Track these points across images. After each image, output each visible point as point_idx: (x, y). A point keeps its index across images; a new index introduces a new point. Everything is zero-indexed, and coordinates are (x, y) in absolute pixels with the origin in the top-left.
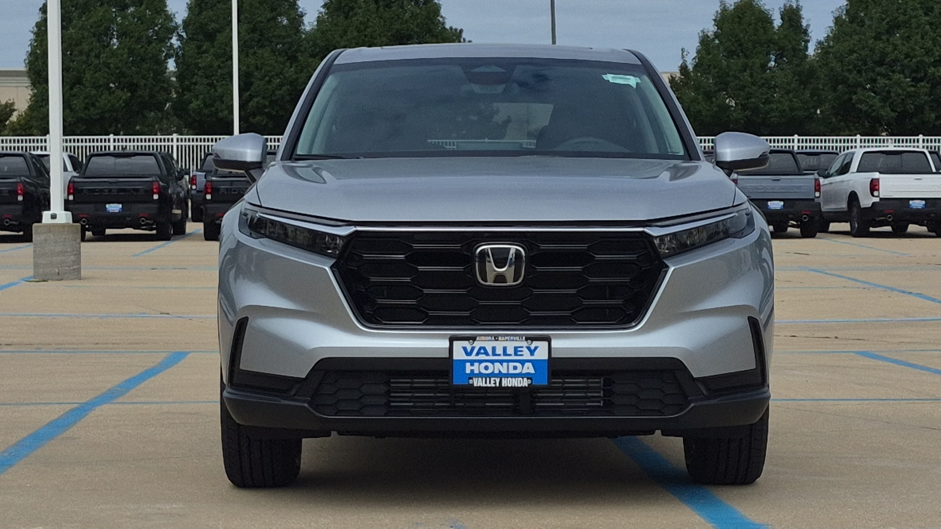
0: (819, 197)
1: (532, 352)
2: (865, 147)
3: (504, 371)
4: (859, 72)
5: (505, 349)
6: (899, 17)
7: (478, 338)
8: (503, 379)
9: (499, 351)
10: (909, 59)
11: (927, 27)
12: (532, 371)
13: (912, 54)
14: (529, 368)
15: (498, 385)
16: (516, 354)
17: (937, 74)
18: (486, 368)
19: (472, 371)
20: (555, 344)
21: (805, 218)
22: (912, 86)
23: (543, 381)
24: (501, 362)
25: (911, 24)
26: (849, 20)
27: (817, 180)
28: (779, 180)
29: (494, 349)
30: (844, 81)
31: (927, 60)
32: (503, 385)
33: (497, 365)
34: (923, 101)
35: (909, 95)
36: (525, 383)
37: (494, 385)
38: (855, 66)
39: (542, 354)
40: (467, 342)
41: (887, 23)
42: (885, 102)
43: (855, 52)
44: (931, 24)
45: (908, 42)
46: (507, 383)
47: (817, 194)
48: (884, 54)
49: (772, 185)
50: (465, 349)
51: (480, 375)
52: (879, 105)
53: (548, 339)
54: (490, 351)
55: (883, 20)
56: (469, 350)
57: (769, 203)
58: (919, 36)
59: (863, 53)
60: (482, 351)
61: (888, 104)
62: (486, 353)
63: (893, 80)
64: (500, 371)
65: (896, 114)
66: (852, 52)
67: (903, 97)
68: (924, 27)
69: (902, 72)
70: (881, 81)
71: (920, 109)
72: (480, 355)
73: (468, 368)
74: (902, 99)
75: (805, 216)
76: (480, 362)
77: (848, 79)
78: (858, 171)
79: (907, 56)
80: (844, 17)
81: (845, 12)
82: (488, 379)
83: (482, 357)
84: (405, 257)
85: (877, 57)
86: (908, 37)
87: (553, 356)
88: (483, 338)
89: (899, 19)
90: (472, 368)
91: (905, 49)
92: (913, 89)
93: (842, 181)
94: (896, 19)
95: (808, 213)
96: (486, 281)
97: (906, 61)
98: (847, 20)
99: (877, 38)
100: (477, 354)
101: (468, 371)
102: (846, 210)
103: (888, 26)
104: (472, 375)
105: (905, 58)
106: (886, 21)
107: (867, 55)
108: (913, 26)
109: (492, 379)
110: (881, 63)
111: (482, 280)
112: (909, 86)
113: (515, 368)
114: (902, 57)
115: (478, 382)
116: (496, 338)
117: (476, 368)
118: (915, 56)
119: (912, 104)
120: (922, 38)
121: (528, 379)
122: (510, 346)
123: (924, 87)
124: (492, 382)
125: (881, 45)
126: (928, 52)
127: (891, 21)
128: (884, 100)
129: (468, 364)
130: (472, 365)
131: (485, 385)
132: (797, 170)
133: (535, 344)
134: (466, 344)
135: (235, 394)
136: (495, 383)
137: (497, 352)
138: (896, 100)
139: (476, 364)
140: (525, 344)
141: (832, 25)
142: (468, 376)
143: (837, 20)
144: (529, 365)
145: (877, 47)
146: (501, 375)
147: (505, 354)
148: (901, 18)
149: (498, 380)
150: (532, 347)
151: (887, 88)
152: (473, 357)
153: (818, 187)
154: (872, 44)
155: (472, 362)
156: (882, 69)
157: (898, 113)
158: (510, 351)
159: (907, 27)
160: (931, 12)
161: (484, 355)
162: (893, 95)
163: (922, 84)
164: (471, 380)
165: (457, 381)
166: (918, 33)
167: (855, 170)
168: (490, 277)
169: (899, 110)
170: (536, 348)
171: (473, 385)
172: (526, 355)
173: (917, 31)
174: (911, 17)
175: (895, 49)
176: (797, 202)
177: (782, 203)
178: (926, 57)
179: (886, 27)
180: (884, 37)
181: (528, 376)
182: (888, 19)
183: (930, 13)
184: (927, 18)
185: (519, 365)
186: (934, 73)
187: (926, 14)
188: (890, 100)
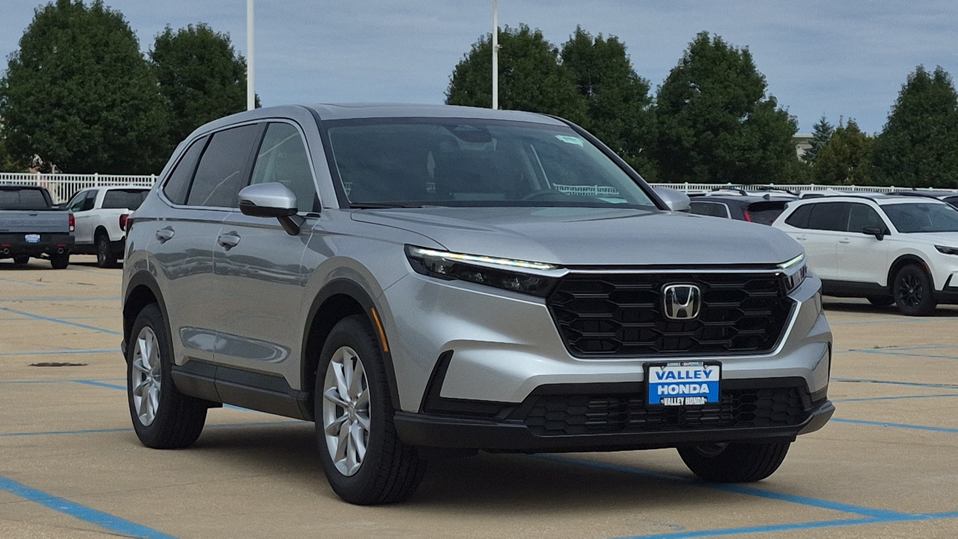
0: (73, 231)
1: (707, 375)
2: (109, 185)
3: (686, 392)
4: (37, 113)
5: (687, 373)
6: (73, 64)
7: (668, 364)
8: (686, 399)
9: (683, 375)
10: (83, 104)
11: (100, 74)
12: (707, 391)
13: (86, 99)
14: (705, 389)
15: (682, 404)
16: (696, 377)
17: (109, 117)
18: (673, 389)
19: (663, 392)
20: (725, 367)
21: (61, 251)
22: (86, 128)
23: (715, 399)
24: (684, 384)
25: (84, 72)
26: (24, 64)
27: (71, 215)
28: (36, 215)
29: (679, 373)
30: (23, 122)
31: (100, 105)
32: (686, 404)
33: (682, 386)
34: (97, 142)
35: (84, 136)
36: (702, 401)
37: (679, 404)
38: (32, 108)
39: (714, 377)
40: (659, 368)
41: (62, 69)
42: (61, 142)
43: (33, 95)
44: (103, 72)
45: (82, 88)
46: (689, 401)
47: (72, 228)
48: (60, 98)
49: (30, 219)
50: (658, 374)
51: (669, 396)
52: (55, 144)
53: (719, 364)
54: (676, 375)
55: (58, 66)
56: (661, 374)
57: (27, 236)
58: (92, 82)
59: (41, 96)
60: (671, 375)
61: (64, 144)
62: (674, 377)
63: (69, 122)
64: (683, 391)
65: (72, 153)
66: (28, 95)
67: (78, 138)
68: (97, 74)
69: (78, 114)
70: (58, 123)
71: (93, 150)
72: (669, 379)
73: (660, 390)
74: (78, 140)
75: (60, 249)
76: (669, 384)
77: (26, 120)
78: (103, 207)
79: (82, 100)
80: (19, 62)
81: (19, 57)
82: (675, 399)
83: (670, 380)
84: (609, 296)
85: (53, 101)
86: (82, 82)
87: (723, 377)
88: (672, 364)
89: (74, 66)
90: (663, 390)
91: (80, 94)
92: (88, 131)
93: (87, 217)
94: (69, 66)
95: (62, 245)
96: (671, 315)
97: (81, 106)
98: (22, 64)
99: (54, 82)
100: (667, 378)
101: (660, 393)
102: (93, 243)
103: (63, 72)
104: (663, 396)
105: (80, 102)
106: (60, 68)
107: (44, 98)
108: (86, 73)
109: (678, 399)
110: (58, 105)
111: (669, 315)
112: (83, 128)
113: (695, 389)
114: (78, 101)
115: (667, 402)
116: (682, 364)
117: (666, 390)
118: (89, 101)
119: (87, 145)
120: (96, 85)
121: (705, 398)
122: (692, 370)
123: (97, 129)
124: (678, 401)
125: (57, 89)
126: (101, 97)
127: (66, 67)
128: (61, 140)
129: (660, 387)
130: (663, 387)
131: (672, 404)
132: (45, 205)
133: (709, 368)
134: (658, 369)
135: (427, 419)
136: (681, 402)
137: (682, 376)
138: (72, 141)
139: (666, 386)
140: (702, 368)
141: (7, 67)
142: (660, 397)
143: (12, 64)
144: (705, 386)
145: (54, 91)
146: (684, 396)
147: (688, 377)
148: (76, 65)
149: (682, 400)
150: (708, 371)
151: (64, 129)
152: (663, 381)
153: (72, 221)
154: (49, 87)
155: (663, 385)
156: (58, 112)
157: (74, 152)
158: (692, 374)
159: (80, 74)
160: (103, 61)
161: (672, 379)
162: (69, 135)
163: (96, 126)
164: (662, 401)
165: (652, 401)
166: (91, 80)
167: (101, 206)
168: (675, 312)
169: (75, 150)
170: (710, 371)
171: (664, 404)
172: (703, 378)
173: (90, 78)
174: (84, 65)
175: (70, 94)
176: (54, 236)
177: (39, 236)
178: (99, 102)
179: (61, 73)
180: (60, 82)
181: (704, 395)
182: (62, 66)
183: (101, 62)
184: (100, 67)
185: (697, 386)
186: (107, 116)
187: (98, 63)
188: (67, 141)
